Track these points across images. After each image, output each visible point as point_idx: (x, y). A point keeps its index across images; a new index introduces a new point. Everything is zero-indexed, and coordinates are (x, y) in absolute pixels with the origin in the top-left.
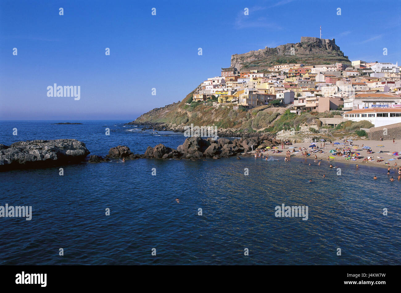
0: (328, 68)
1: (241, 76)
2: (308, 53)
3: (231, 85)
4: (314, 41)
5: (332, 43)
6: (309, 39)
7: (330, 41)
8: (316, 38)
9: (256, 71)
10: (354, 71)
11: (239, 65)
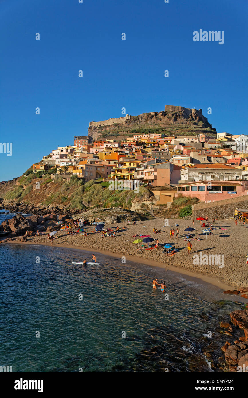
0: (189, 139)
1: (94, 146)
2: (172, 123)
3: (79, 155)
4: (179, 110)
5: (199, 113)
6: (174, 108)
7: (196, 111)
8: (182, 107)
9: (112, 141)
10: (216, 144)
11: (96, 133)
